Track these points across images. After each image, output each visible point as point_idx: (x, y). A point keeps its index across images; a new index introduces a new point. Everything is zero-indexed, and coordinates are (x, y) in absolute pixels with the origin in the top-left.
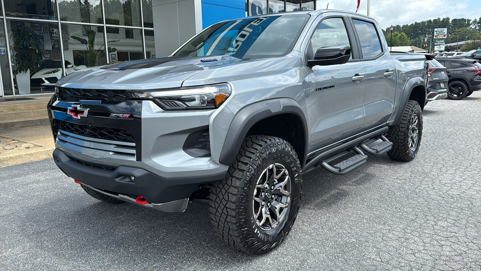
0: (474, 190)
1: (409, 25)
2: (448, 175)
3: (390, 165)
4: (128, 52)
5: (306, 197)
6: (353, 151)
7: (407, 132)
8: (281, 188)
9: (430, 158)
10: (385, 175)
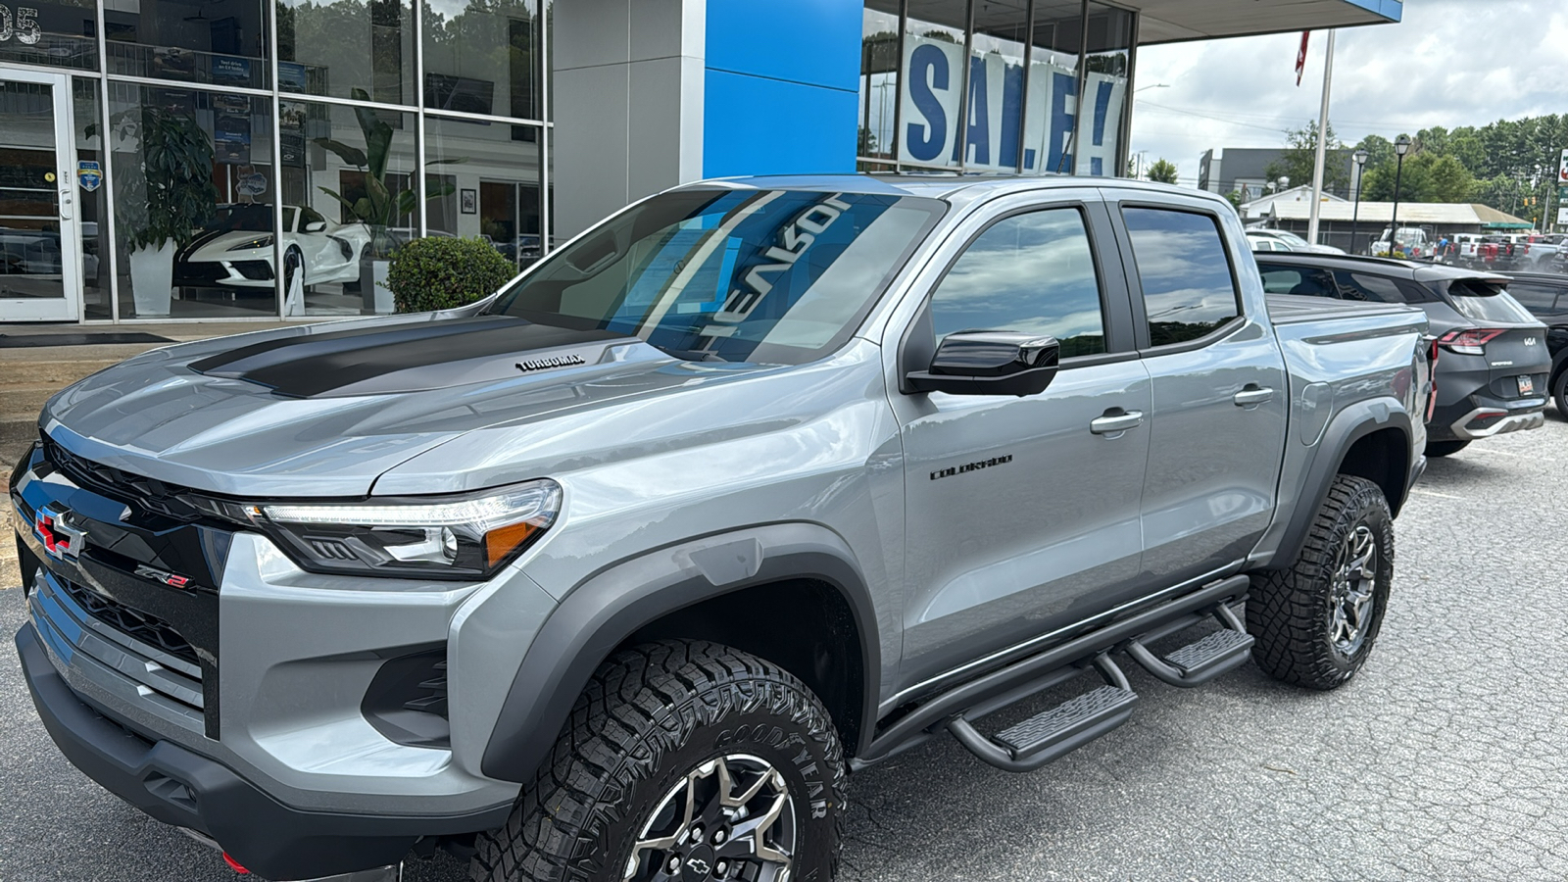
0: (1528, 847)
1: (1478, 128)
2: (1453, 767)
3: (1257, 703)
4: (515, 185)
5: (910, 821)
6: (1092, 667)
7: (1321, 594)
8: (755, 839)
9: (1411, 683)
10: (1225, 746)
